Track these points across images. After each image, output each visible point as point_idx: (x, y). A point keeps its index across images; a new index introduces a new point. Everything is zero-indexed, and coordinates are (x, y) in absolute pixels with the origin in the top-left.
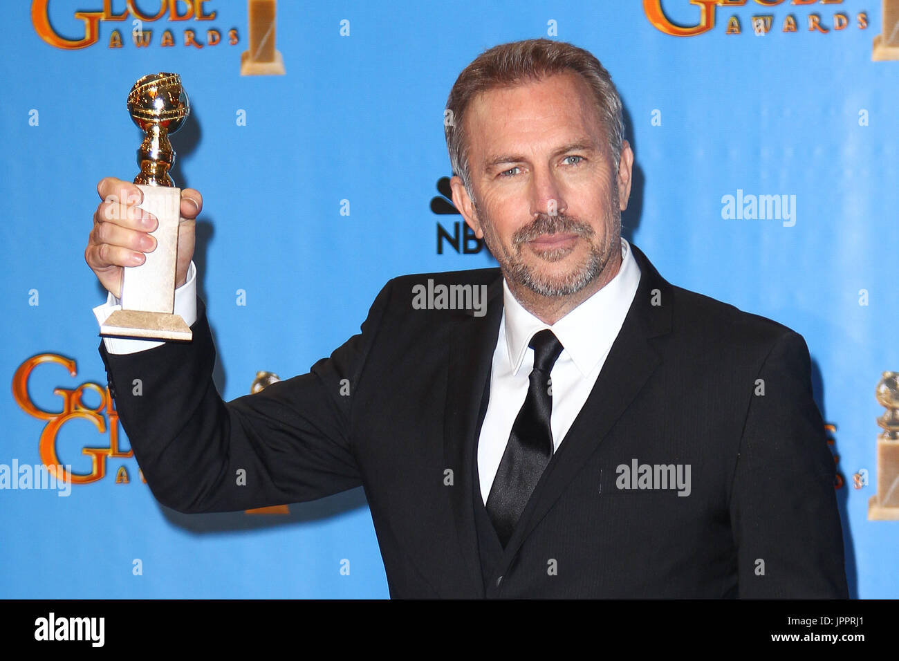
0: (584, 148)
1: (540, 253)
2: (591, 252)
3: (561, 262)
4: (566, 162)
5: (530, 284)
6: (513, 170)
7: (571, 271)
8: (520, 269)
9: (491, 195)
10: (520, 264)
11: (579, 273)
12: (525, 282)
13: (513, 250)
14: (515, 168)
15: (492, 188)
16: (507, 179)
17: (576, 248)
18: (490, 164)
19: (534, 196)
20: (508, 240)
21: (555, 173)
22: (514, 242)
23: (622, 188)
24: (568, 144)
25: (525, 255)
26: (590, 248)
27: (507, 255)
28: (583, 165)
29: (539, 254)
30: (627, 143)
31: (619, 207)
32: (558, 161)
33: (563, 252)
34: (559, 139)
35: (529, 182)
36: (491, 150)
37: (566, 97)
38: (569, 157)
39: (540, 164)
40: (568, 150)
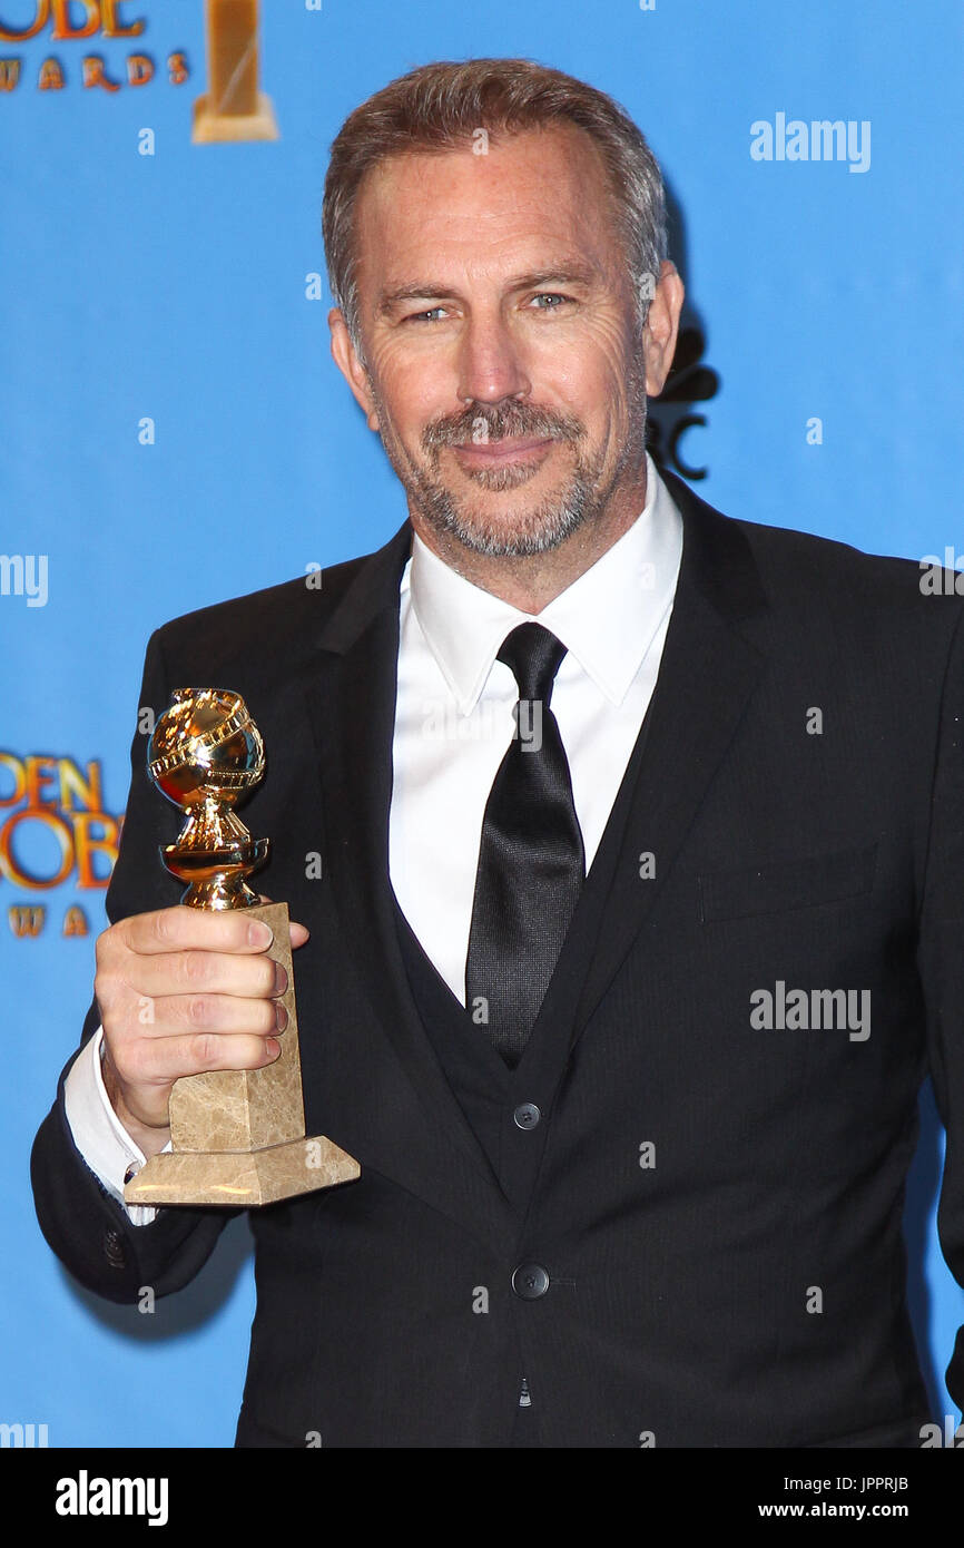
0: (570, 279)
1: (472, 473)
2: (576, 471)
3: (514, 492)
4: (535, 303)
5: (454, 529)
6: (434, 313)
7: (531, 510)
8: (437, 496)
9: (387, 351)
10: (438, 487)
11: (548, 513)
12: (446, 523)
13: (424, 458)
14: (437, 309)
15: (392, 338)
16: (420, 326)
17: (547, 464)
18: (389, 298)
19: (465, 363)
20: (414, 441)
21: (511, 323)
22: (426, 444)
23: (654, 352)
24: (537, 271)
25: (447, 470)
26: (574, 461)
27: (414, 467)
28: (566, 309)
29: (472, 476)
30: (670, 266)
31: (644, 389)
32: (522, 300)
33: (519, 474)
34: (522, 259)
35: (462, 335)
36: (393, 270)
37: (544, 177)
38: (542, 296)
39: (484, 304)
40: (539, 281)
